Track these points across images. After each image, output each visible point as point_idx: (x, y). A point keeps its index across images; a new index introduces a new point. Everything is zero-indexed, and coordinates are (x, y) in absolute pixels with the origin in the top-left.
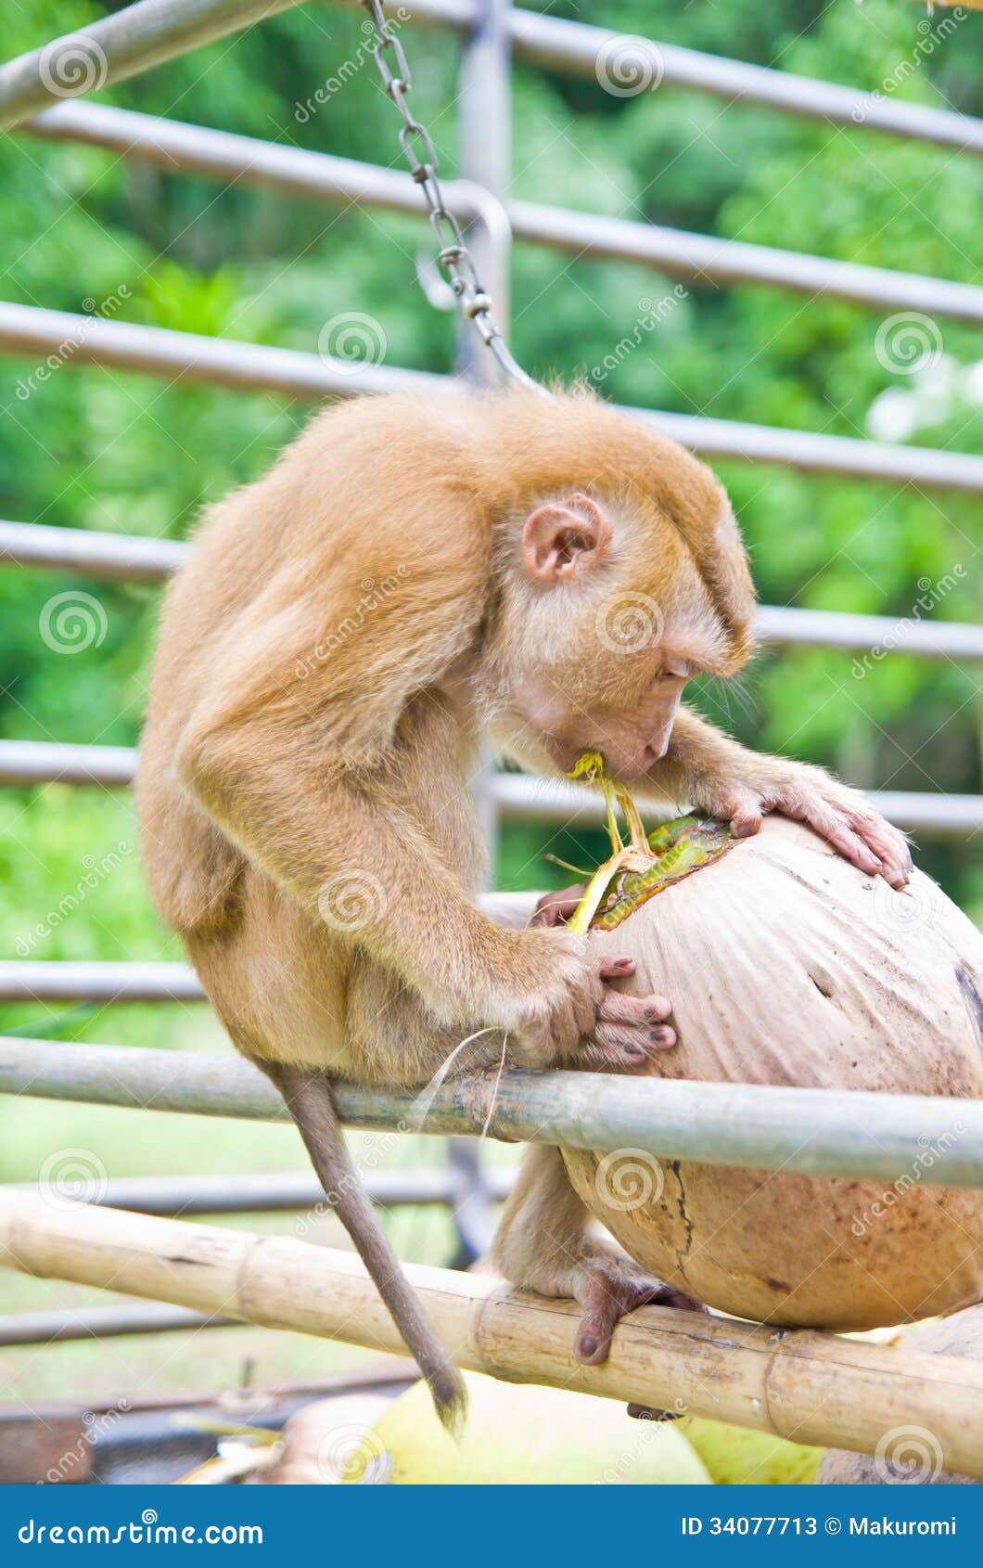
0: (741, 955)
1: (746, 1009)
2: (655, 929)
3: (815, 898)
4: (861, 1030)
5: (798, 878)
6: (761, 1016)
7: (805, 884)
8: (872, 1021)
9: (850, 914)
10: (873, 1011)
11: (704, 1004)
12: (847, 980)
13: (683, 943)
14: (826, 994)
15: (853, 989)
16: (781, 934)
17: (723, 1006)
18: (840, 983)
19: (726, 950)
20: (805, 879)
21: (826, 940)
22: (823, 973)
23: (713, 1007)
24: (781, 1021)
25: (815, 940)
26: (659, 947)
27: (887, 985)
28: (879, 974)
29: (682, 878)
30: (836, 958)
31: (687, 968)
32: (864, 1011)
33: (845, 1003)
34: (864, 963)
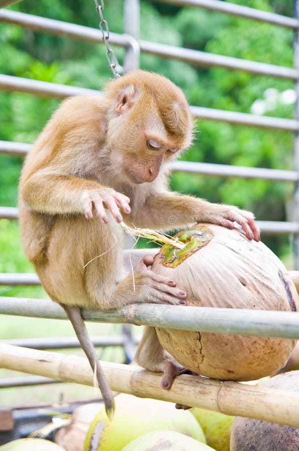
0: (218, 274)
1: (221, 291)
2: (190, 268)
3: (237, 255)
4: (256, 295)
5: (232, 250)
6: (226, 293)
7: (234, 251)
8: (259, 292)
9: (249, 260)
10: (259, 290)
11: (208, 291)
12: (250, 280)
13: (200, 273)
14: (244, 285)
15: (252, 283)
16: (229, 267)
17: (214, 291)
18: (248, 281)
19: (214, 273)
20: (234, 250)
21: (243, 269)
22: (243, 278)
23: (210, 291)
24: (232, 295)
25: (241, 269)
26: (192, 273)
27: (262, 281)
28: (259, 277)
29: (196, 251)
30: (247, 274)
31: (202, 280)
32: (256, 290)
33: (250, 288)
34: (254, 274)
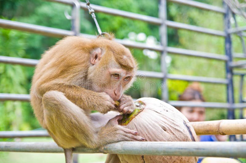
0: (150, 126)
1: (153, 135)
2: (135, 124)
3: (159, 115)
4: (172, 136)
5: (157, 112)
6: (156, 136)
7: (158, 113)
8: (173, 134)
9: (166, 116)
10: (173, 132)
12: (168, 127)
13: (140, 126)
14: (165, 130)
15: (169, 129)
16: (156, 122)
17: (149, 136)
18: (167, 128)
19: (148, 126)
20: (158, 112)
21: (163, 121)
22: (164, 127)
23: (147, 136)
24: (159, 136)
25: (161, 122)
26: (136, 127)
27: (175, 127)
28: (173, 126)
29: (137, 115)
30: (166, 124)
31: (142, 130)
33: (168, 131)
34: (170, 124)
